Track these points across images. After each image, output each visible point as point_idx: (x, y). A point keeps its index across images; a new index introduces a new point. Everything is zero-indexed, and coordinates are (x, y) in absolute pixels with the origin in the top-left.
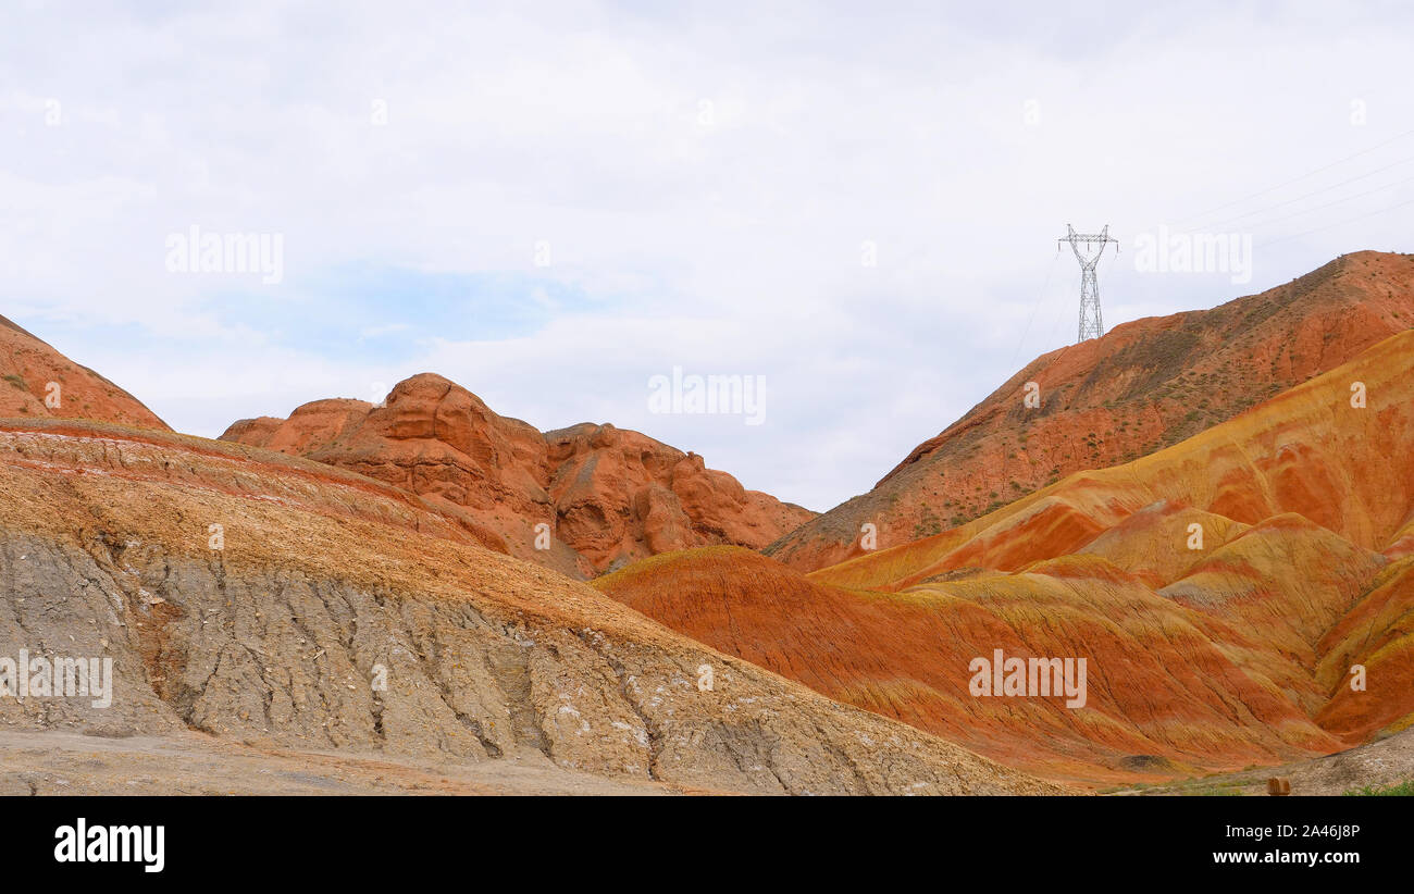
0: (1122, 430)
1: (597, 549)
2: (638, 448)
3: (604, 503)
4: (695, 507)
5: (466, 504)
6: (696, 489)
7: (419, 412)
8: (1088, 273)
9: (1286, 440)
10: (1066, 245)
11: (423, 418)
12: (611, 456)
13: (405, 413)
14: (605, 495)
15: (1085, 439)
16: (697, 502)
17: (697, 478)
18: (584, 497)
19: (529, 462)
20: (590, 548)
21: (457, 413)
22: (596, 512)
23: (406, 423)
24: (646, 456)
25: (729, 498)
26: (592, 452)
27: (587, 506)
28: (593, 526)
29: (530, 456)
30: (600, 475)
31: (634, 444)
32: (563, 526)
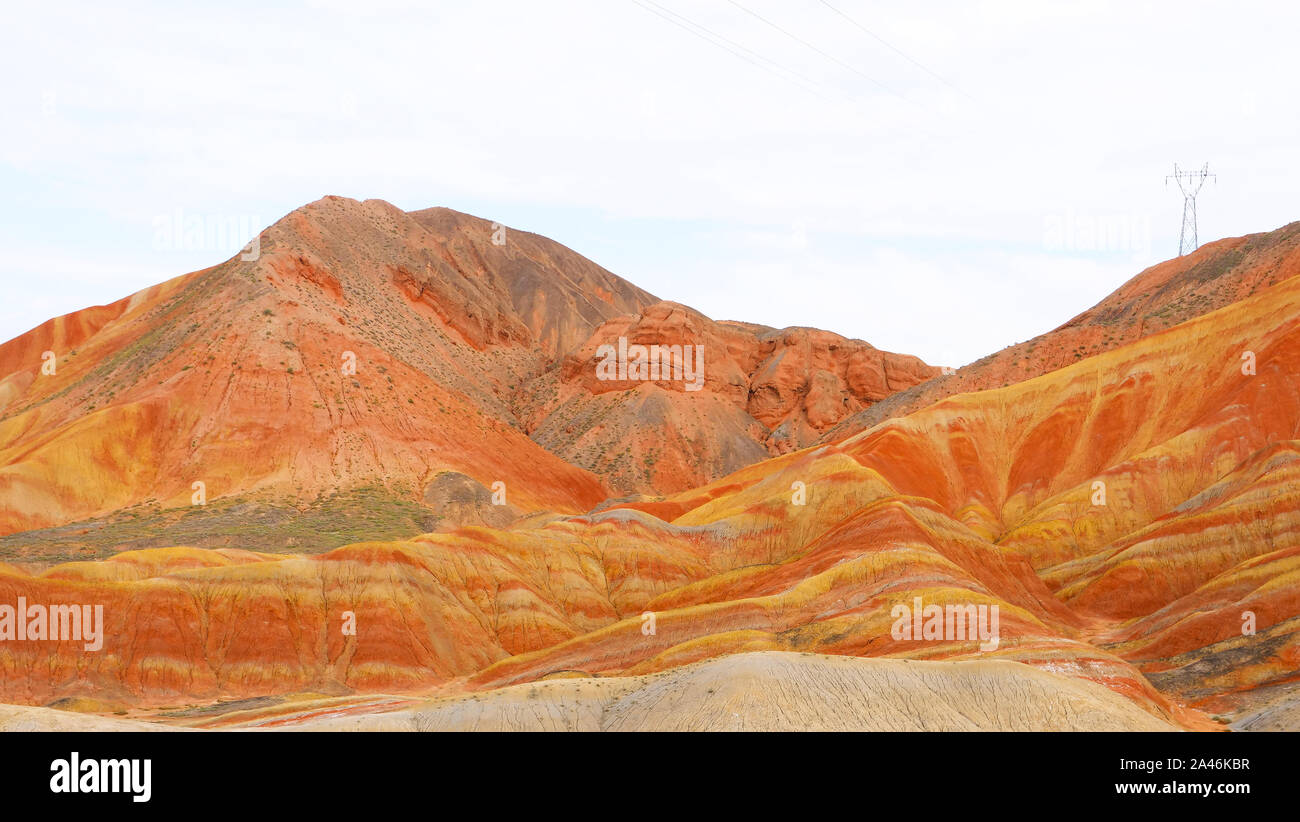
0: (1106, 344)
1: (773, 416)
2: (825, 344)
3: (779, 384)
4: (861, 385)
5: (672, 388)
6: (864, 372)
7: (650, 328)
8: (1190, 201)
9: (1135, 371)
10: (1173, 181)
11: (652, 332)
12: (794, 351)
13: (643, 328)
14: (783, 379)
15: (1075, 351)
16: (862, 382)
17: (867, 365)
18: (766, 381)
19: (739, 357)
20: (769, 415)
21: (673, 328)
22: (774, 391)
23: (642, 335)
24: (833, 348)
25: (909, 375)
26: (785, 348)
27: (768, 387)
28: (772, 400)
29: (740, 352)
30: (783, 365)
31: (823, 340)
32: (753, 400)
